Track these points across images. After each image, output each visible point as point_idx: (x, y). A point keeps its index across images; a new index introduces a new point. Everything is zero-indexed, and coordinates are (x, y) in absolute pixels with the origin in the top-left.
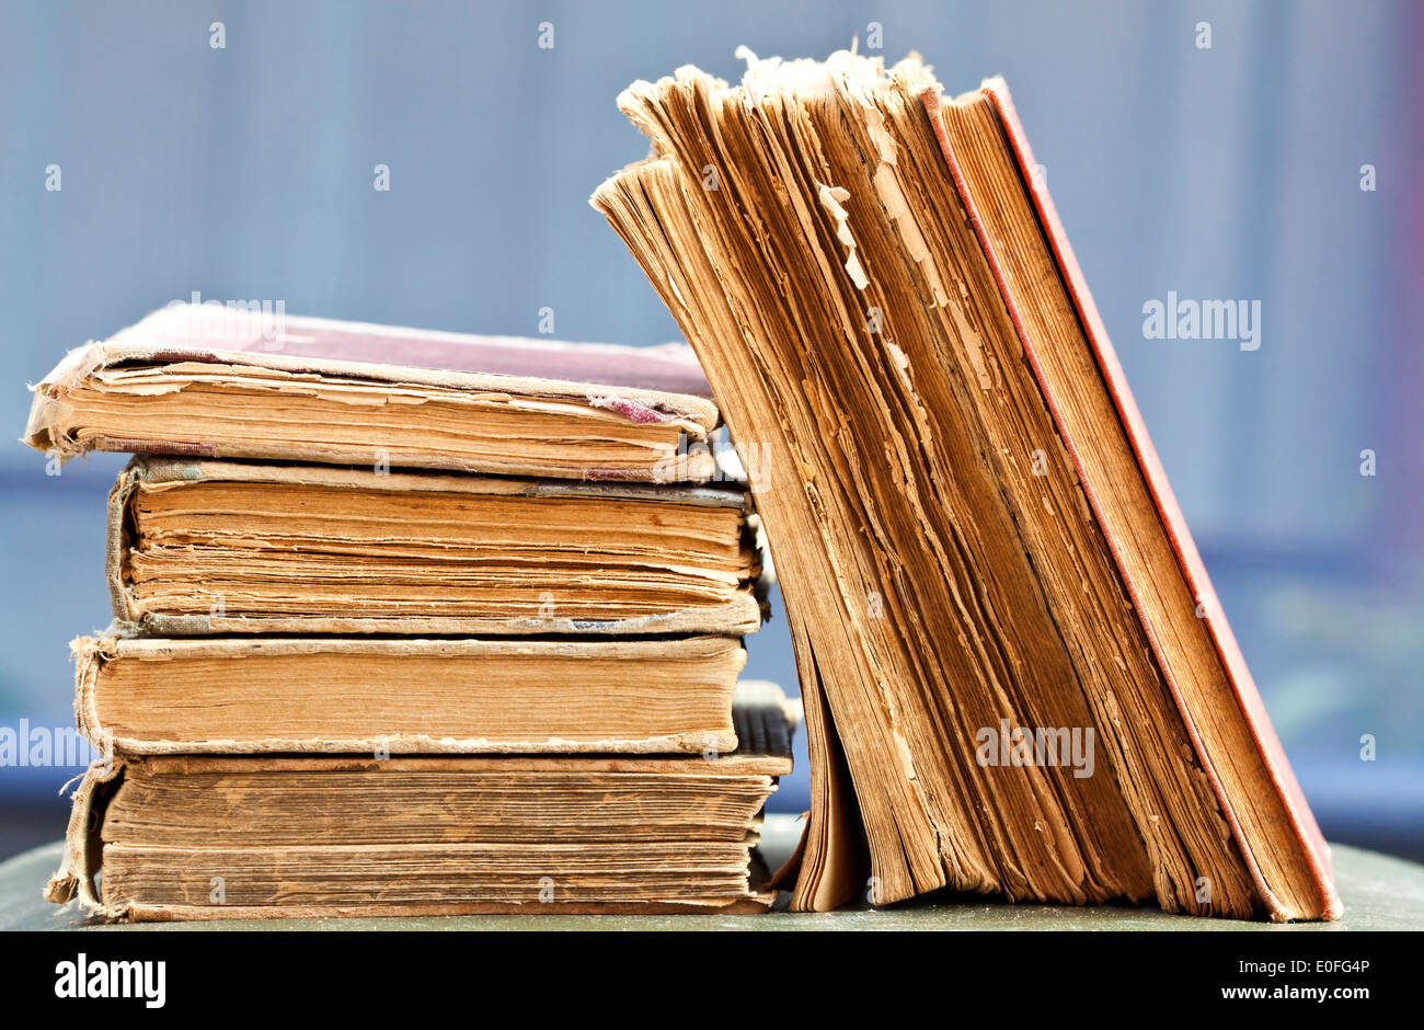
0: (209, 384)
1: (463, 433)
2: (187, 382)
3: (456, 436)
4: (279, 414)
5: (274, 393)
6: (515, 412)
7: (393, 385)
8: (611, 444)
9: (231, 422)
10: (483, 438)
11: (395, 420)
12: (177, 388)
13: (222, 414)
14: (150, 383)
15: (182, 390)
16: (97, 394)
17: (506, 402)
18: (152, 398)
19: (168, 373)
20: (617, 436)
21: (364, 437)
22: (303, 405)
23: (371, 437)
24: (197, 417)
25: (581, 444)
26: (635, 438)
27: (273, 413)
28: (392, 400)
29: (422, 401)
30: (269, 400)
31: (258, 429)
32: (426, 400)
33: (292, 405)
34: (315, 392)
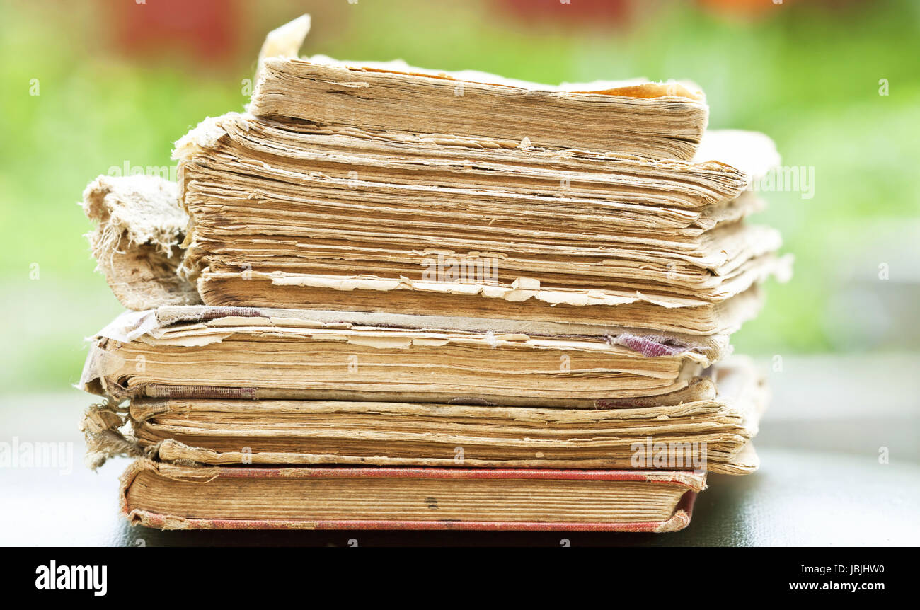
0: (249, 335)
1: (480, 370)
2: (229, 334)
3: (473, 373)
4: (310, 358)
5: (309, 340)
6: (528, 350)
7: (418, 330)
8: (616, 376)
9: (267, 367)
10: (497, 375)
11: (418, 360)
12: (218, 340)
13: (258, 360)
14: (197, 336)
15: (223, 341)
16: (146, 346)
17: (524, 341)
18: (196, 349)
19: (211, 327)
20: (621, 368)
21: (390, 376)
22: (332, 350)
23: (395, 376)
24: (236, 365)
25: (588, 377)
26: (638, 368)
27: (305, 358)
28: (416, 343)
29: (445, 343)
30: (302, 346)
31: (292, 372)
32: (447, 342)
33: (323, 350)
34: (346, 338)
